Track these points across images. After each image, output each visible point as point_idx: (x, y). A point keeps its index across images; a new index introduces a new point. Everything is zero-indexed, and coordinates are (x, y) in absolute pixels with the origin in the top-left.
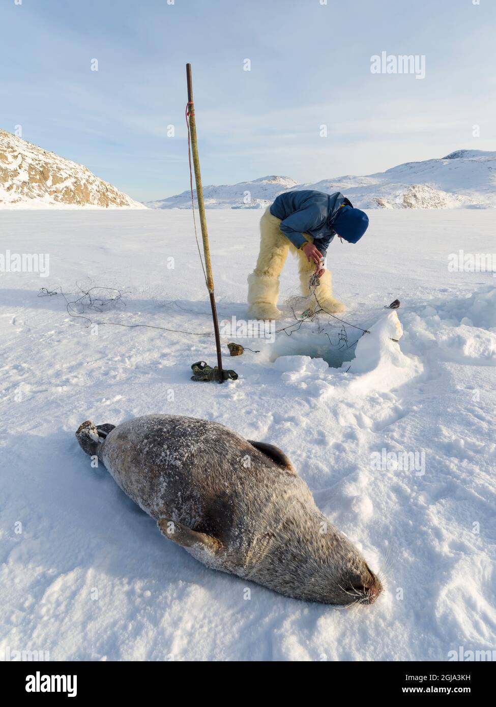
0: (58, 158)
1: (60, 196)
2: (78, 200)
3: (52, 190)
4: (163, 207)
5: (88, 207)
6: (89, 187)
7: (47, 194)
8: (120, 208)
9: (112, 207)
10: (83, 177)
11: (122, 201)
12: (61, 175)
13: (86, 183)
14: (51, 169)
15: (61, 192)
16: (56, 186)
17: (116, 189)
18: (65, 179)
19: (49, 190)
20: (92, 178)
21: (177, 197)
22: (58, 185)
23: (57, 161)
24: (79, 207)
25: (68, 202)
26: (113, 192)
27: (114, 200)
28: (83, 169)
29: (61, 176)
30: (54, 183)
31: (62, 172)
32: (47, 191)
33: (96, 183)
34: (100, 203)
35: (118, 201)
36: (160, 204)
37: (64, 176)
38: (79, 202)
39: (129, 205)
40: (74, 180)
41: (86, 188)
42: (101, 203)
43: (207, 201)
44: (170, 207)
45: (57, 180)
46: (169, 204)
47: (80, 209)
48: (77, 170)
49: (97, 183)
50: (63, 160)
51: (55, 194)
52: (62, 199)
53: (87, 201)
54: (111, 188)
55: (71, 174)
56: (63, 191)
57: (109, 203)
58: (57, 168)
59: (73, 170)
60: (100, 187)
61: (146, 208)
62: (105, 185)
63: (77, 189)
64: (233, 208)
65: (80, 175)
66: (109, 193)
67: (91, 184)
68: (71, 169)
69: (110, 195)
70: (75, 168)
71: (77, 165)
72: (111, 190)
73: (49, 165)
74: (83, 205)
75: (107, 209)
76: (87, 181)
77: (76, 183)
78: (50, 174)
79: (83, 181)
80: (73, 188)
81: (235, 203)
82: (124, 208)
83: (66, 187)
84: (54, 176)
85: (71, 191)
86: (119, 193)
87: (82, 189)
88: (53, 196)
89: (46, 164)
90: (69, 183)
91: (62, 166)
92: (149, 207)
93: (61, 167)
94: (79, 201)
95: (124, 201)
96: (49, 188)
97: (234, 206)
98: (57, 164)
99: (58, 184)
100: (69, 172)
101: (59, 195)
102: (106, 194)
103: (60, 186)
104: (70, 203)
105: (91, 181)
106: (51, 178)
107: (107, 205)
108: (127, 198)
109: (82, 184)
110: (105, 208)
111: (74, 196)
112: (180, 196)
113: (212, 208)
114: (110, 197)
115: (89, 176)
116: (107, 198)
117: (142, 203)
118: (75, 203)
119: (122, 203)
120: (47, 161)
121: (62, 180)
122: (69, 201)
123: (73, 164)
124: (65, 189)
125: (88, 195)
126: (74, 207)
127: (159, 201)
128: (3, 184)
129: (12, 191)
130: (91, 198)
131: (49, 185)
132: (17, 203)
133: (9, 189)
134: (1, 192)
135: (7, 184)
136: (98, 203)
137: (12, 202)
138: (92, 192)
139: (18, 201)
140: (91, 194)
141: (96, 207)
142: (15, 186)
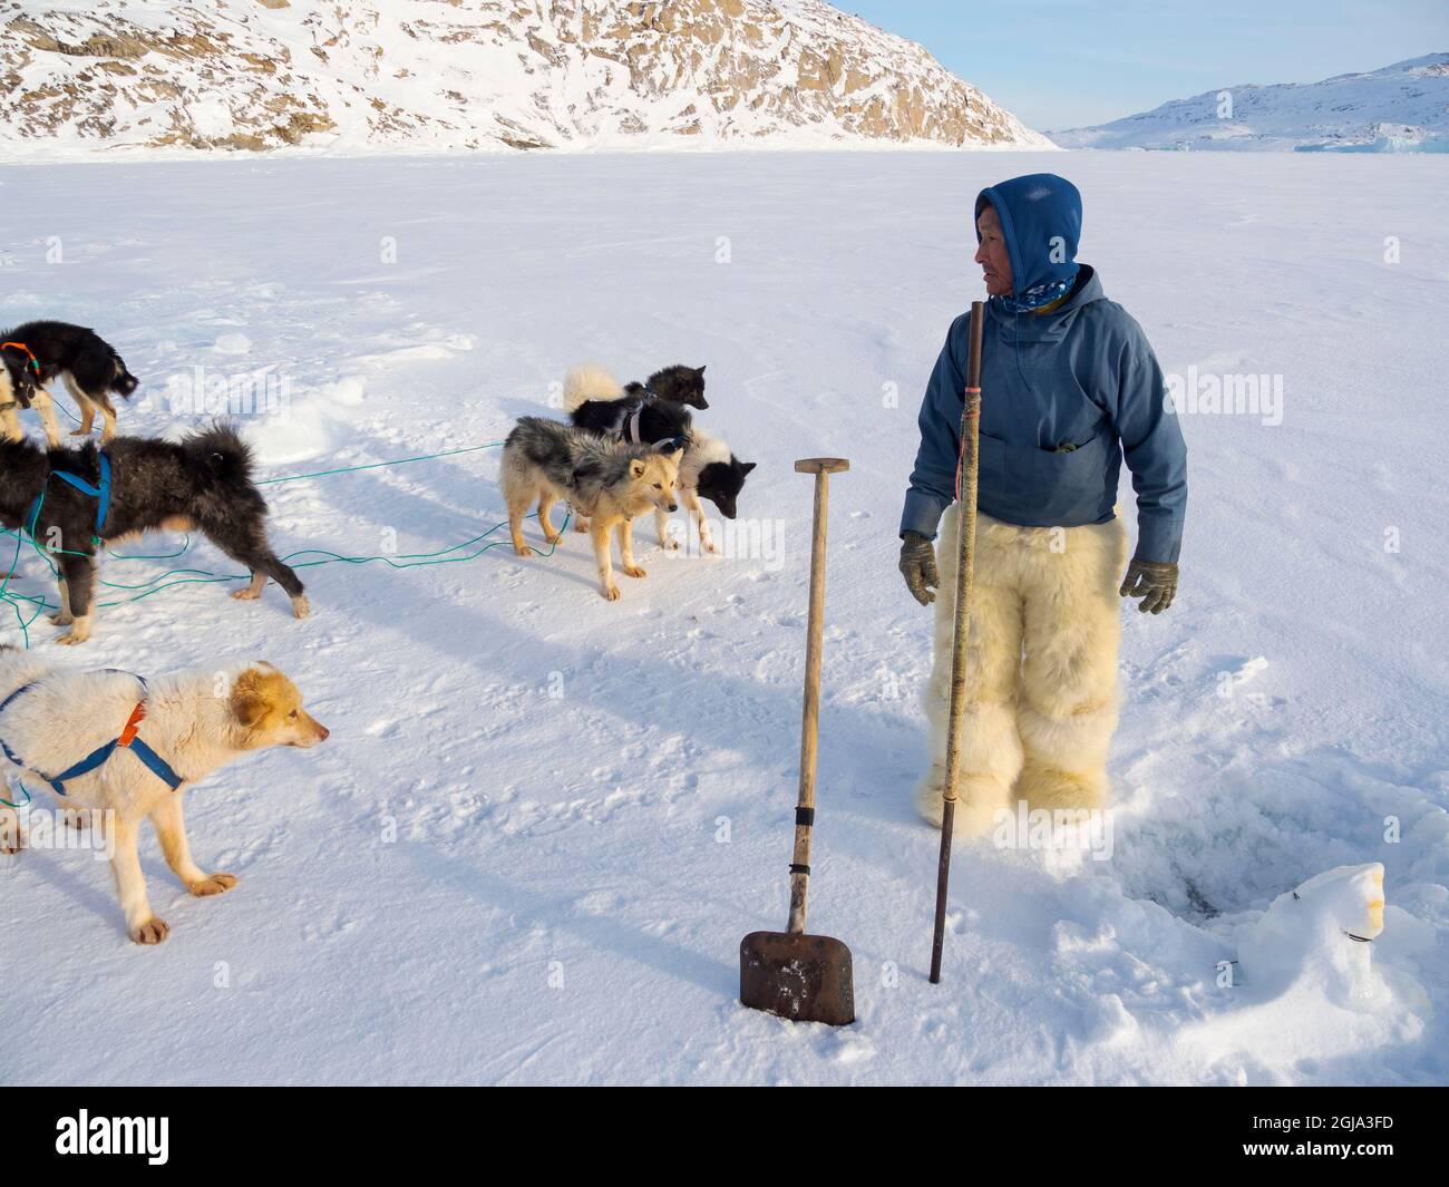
0: (868, 29)
1: (858, 118)
2: (897, 127)
3: (842, 105)
4: (1101, 145)
5: (916, 144)
6: (926, 95)
7: (830, 113)
8: (990, 147)
9: (973, 144)
10: (913, 71)
11: (998, 130)
12: (867, 68)
13: (920, 86)
14: (847, 56)
15: (861, 109)
16: (852, 95)
17: (986, 101)
18: (874, 79)
19: (835, 106)
20: (936, 74)
21: (1142, 117)
22: (856, 94)
23: (863, 37)
24: (897, 145)
25: (872, 133)
26: (978, 107)
27: (978, 129)
28: (918, 53)
29: (867, 72)
30: (849, 88)
31: (869, 63)
32: (831, 107)
33: (942, 86)
34: (944, 135)
35: (988, 129)
36: (1093, 137)
37: (874, 69)
38: (896, 134)
39: (1012, 139)
40: (893, 80)
41: (919, 99)
42: (947, 136)
43: (1226, 128)
44: (1119, 145)
45: (856, 81)
46: (1118, 135)
47: (897, 150)
48: (905, 57)
49: (946, 86)
50: (877, 33)
51: (849, 114)
52: (861, 127)
53: (916, 130)
54: (977, 98)
55: (890, 67)
56: (866, 108)
57: (966, 136)
58: (860, 54)
59: (895, 56)
60: (952, 96)
61: (1055, 148)
62: (963, 92)
64: (1301, 149)
65: (909, 68)
66: (968, 111)
67: (931, 88)
68: (891, 54)
69: (971, 114)
70: (901, 50)
71: (906, 45)
72: (977, 102)
73: (844, 48)
74: (906, 140)
75: (960, 149)
76: (923, 81)
77: (897, 86)
78: (845, 67)
79: (916, 82)
80: (888, 99)
81: (1307, 135)
82: (1002, 146)
83: (875, 98)
84: (852, 73)
85: (884, 106)
86: (992, 111)
87: (909, 100)
88: (842, 120)
89: (839, 44)
90: (882, 88)
91: (873, 49)
92: (1060, 146)
93: (868, 49)
94: (897, 131)
95: (1002, 130)
96: (837, 100)
97: (1305, 142)
98: (863, 44)
99: (857, 91)
100: (885, 62)
101: (855, 115)
102: (962, 112)
103: (861, 95)
104: (877, 134)
105: (931, 83)
106: (845, 76)
107: (961, 141)
108: (1012, 123)
109: (911, 89)
110: (954, 148)
111: (887, 120)
112: (1152, 116)
113: (1239, 150)
114: (970, 121)
115: (929, 70)
116: (964, 122)
117: (1048, 133)
118: (887, 135)
119: (997, 135)
120: (840, 36)
121: (866, 81)
122: (875, 130)
123: (896, 42)
124: (870, 102)
125: (919, 119)
126: (884, 144)
127: (1093, 129)
128: (745, 95)
129: (761, 109)
130: (925, 122)
131: (837, 95)
132: (767, 137)
133: (755, 104)
134: (740, 111)
135: (753, 95)
136: (940, 135)
137: (758, 133)
138: (929, 108)
139: (768, 132)
140: (927, 114)
141: (934, 144)
142: (767, 99)
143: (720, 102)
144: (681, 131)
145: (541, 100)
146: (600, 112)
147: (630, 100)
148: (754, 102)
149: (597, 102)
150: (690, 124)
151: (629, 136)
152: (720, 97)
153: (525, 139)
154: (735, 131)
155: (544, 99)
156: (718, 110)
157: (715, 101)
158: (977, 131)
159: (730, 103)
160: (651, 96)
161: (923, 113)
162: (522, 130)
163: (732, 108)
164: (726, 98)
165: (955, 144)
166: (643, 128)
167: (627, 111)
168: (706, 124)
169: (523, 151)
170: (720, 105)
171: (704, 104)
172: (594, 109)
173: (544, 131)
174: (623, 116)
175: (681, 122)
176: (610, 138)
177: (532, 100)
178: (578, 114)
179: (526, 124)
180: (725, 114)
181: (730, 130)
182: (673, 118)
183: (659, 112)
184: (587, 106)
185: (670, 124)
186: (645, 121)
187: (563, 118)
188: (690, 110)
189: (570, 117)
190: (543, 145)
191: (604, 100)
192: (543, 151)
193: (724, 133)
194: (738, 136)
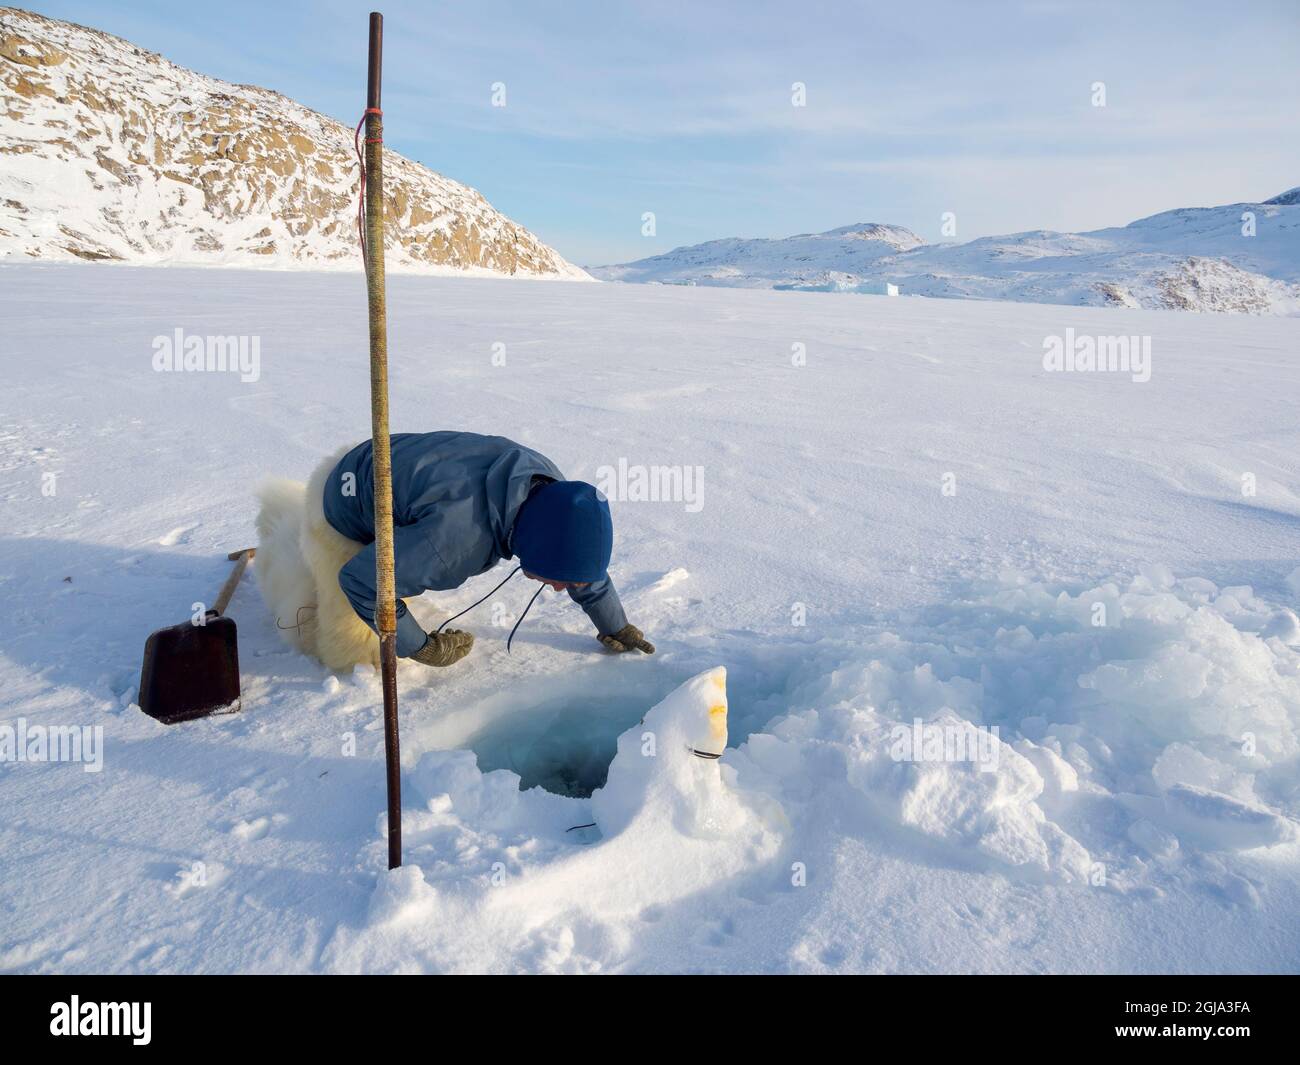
0: (429, 174)
1: (423, 248)
2: (457, 256)
3: (409, 236)
4: (627, 279)
5: (474, 271)
6: (482, 232)
7: (398, 243)
8: (538, 277)
9: (523, 274)
10: (471, 211)
11: (544, 263)
12: (429, 206)
13: (476, 223)
14: (412, 195)
15: (426, 239)
16: (417, 228)
17: (533, 239)
18: (436, 215)
19: (402, 236)
20: (490, 215)
21: (658, 259)
22: (420, 227)
23: (424, 179)
24: (457, 272)
25: (436, 261)
26: (527, 243)
27: (527, 261)
28: (473, 197)
29: (429, 210)
30: (414, 222)
31: (431, 201)
32: (398, 237)
33: (495, 225)
34: (498, 265)
35: (536, 261)
36: (621, 272)
37: (436, 208)
38: (457, 262)
39: (556, 271)
40: (453, 217)
41: (475, 234)
42: (502, 265)
43: (721, 270)
44: (642, 279)
45: (420, 216)
46: (641, 272)
47: (458, 275)
48: (462, 199)
49: (499, 225)
50: (437, 178)
51: (415, 244)
52: (425, 255)
53: (475, 260)
54: (525, 236)
55: (449, 206)
56: (430, 239)
57: (517, 267)
58: (423, 194)
59: (454, 197)
60: (504, 233)
61: (592, 279)
62: (513, 230)
63: (456, 237)
64: (778, 288)
65: (466, 208)
66: (518, 246)
67: (486, 226)
68: (450, 195)
69: (521, 249)
70: (459, 193)
71: (463, 189)
72: (525, 239)
73: (408, 188)
74: (466, 268)
75: (512, 277)
76: (479, 219)
77: (456, 223)
78: (409, 204)
79: (473, 220)
80: (449, 233)
81: (781, 277)
82: (548, 276)
83: (437, 231)
84: (416, 209)
85: (445, 238)
86: (539, 247)
87: (467, 235)
88: (408, 248)
89: (404, 184)
90: (442, 224)
91: (434, 190)
92: (596, 278)
93: (431, 190)
94: (458, 260)
95: (547, 263)
96: (404, 231)
97: (779, 283)
98: (425, 186)
99: (421, 225)
100: (445, 202)
101: (420, 245)
102: (513, 247)
103: (425, 228)
104: (440, 262)
105: (486, 221)
106: (410, 211)
107: (513, 270)
108: (556, 258)
109: (468, 225)
110: (508, 276)
111: (449, 250)
112: (666, 258)
113: (731, 286)
114: (520, 254)
115: (484, 211)
116: (515, 255)
117: (586, 268)
118: (449, 263)
119: (543, 267)
120: (406, 178)
121: (429, 217)
122: (438, 259)
123: (454, 186)
124: (433, 235)
125: (476, 248)
126: (447, 270)
127: (622, 266)
128: (318, 222)
129: (333, 235)
130: (482, 253)
131: (403, 227)
132: (340, 259)
133: (327, 231)
134: (313, 236)
135: (325, 223)
136: (495, 265)
137: (331, 256)
138: (485, 243)
139: (341, 255)
140: (484, 247)
141: (490, 272)
142: (338, 226)
143: (295, 227)
144: (257, 251)
145: (111, 215)
146: (174, 229)
147: (206, 221)
148: (326, 229)
149: (171, 220)
150: (265, 245)
151: (204, 253)
152: (294, 223)
153: (94, 250)
154: (309, 254)
155: (114, 214)
156: (293, 234)
157: (289, 226)
158: (526, 263)
159: (304, 229)
160: (226, 218)
161: (480, 246)
162: (90, 241)
163: (306, 233)
164: (300, 224)
165: (509, 273)
166: (218, 246)
167: (201, 230)
168: (278, 243)
169: (91, 262)
170: (294, 229)
171: (278, 227)
172: (168, 226)
173: (116, 244)
174: (198, 235)
175: (256, 243)
176: (183, 253)
177: (101, 214)
178: (151, 230)
179: (94, 236)
180: (298, 239)
181: (304, 252)
182: (248, 239)
183: (234, 233)
184: (161, 223)
185: (245, 244)
186: (221, 240)
187: (135, 234)
188: (265, 232)
189: (142, 232)
190: (113, 257)
191: (178, 219)
192: (113, 262)
193: (299, 255)
194: (312, 258)
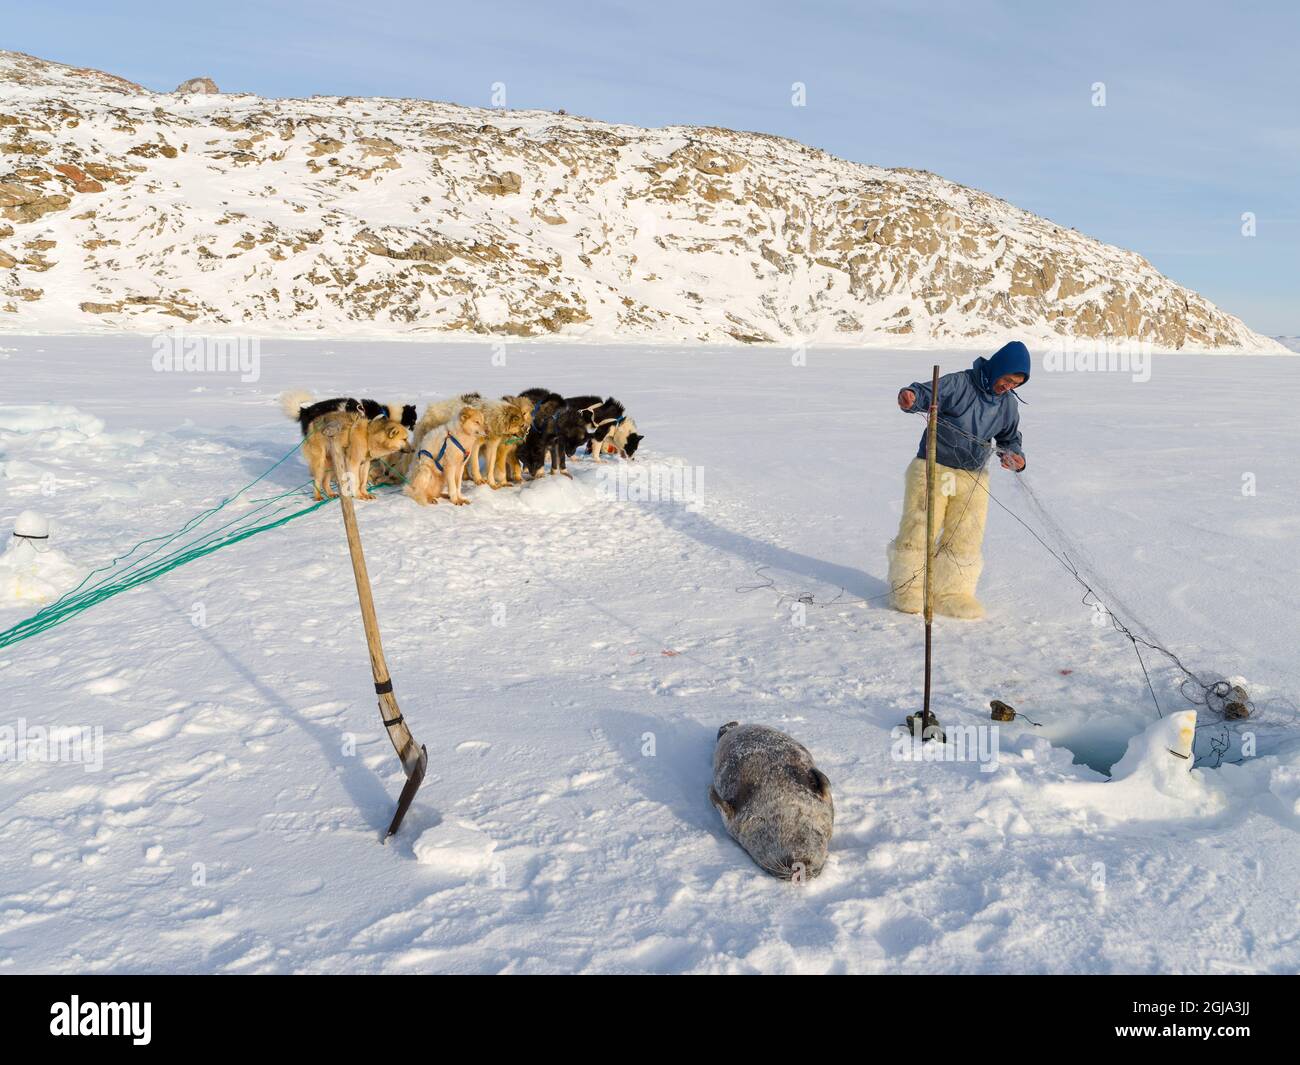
0: (1084, 241)
1: (1070, 321)
2: (1111, 330)
3: (1054, 309)
6: (1143, 301)
7: (1042, 317)
8: (1213, 351)
9: (1193, 347)
10: (1130, 278)
11: (1222, 335)
12: (1082, 276)
13: (1137, 292)
14: (1062, 265)
15: (1074, 313)
16: (1065, 301)
17: (1210, 307)
18: (1089, 286)
19: (1046, 309)
20: (1155, 281)
22: (1069, 300)
23: (1078, 248)
25: (1085, 335)
26: (1200, 312)
27: (1200, 332)
28: (1136, 262)
29: (1081, 280)
30: (1062, 294)
31: (1084, 271)
32: (1042, 311)
33: (1160, 293)
34: (1162, 338)
35: (1211, 333)
37: (1089, 277)
38: (1110, 336)
39: (1238, 343)
40: (1108, 287)
41: (1135, 304)
42: (1166, 338)
45: (1070, 287)
48: (1122, 265)
49: (1165, 292)
50: (1093, 244)
51: (1061, 318)
52: (1073, 330)
53: (1132, 333)
54: (1199, 304)
55: (1105, 275)
56: (1079, 313)
57: (1186, 340)
58: (1075, 263)
59: (1111, 265)
60: (1171, 301)
61: (1287, 352)
62: (1183, 298)
63: (1111, 308)
65: (1126, 275)
66: (1189, 316)
67: (1149, 294)
68: (1107, 262)
69: (1192, 319)
70: (1117, 259)
71: (1123, 255)
72: (1198, 307)
73: (1058, 258)
75: (1179, 352)
76: (1141, 288)
77: (1112, 292)
78: (1059, 274)
79: (1133, 288)
80: (1102, 305)
82: (1226, 350)
83: (1089, 303)
84: (1065, 280)
85: (1098, 310)
86: (1216, 316)
87: (1125, 306)
88: (1054, 323)
89: (1054, 254)
90: (1096, 295)
91: (1088, 258)
92: (1294, 350)
93: (1084, 258)
94: (1110, 334)
95: (1226, 334)
96: (1050, 305)
98: (1078, 254)
99: (1070, 297)
100: (1100, 271)
101: (1068, 319)
102: (1182, 317)
103: (1075, 301)
104: (1090, 337)
105: (1149, 289)
106: (1058, 283)
107: (1180, 344)
108: (1238, 327)
109: (1127, 295)
110: (1173, 350)
111: (1101, 324)
114: (1191, 325)
115: (1147, 278)
116: (1184, 325)
117: (1278, 339)
118: (1100, 338)
119: (1220, 339)
120: (1055, 247)
121: (1081, 288)
122: (1088, 333)
123: (1113, 252)
124: (1084, 307)
125: (1135, 320)
128: (958, 299)
129: (973, 312)
130: (1141, 326)
131: (1049, 300)
132: (977, 337)
133: (967, 308)
134: (952, 314)
135: (965, 299)
136: (1156, 339)
137: (968, 334)
138: (1146, 313)
139: (979, 332)
140: (1144, 319)
142: (979, 303)
143: (933, 305)
144: (894, 331)
145: (767, 301)
146: (819, 312)
147: (850, 304)
148: (966, 306)
149: (818, 303)
150: (903, 324)
151: (844, 334)
152: (933, 301)
153: (750, 333)
154: (946, 332)
155: (770, 301)
156: (931, 313)
157: (928, 305)
158: (1198, 335)
159: (943, 307)
160: (868, 299)
161: (1140, 318)
162: (748, 326)
163: (945, 311)
164: (939, 302)
165: (1174, 346)
166: (858, 327)
167: (844, 312)
168: (917, 323)
169: (748, 345)
170: (933, 308)
171: (917, 307)
172: (815, 310)
173: (768, 327)
174: (841, 316)
175: (895, 322)
176: (828, 335)
177: (760, 301)
178: (799, 314)
179: (752, 321)
180: (936, 318)
181: (941, 330)
182: (887, 319)
183: (875, 314)
184: (809, 307)
185: (884, 324)
186: (861, 321)
187: (786, 318)
188: (904, 312)
189: (792, 316)
190: (766, 340)
191: (824, 303)
192: (766, 345)
193: (935, 333)
194: (948, 336)
